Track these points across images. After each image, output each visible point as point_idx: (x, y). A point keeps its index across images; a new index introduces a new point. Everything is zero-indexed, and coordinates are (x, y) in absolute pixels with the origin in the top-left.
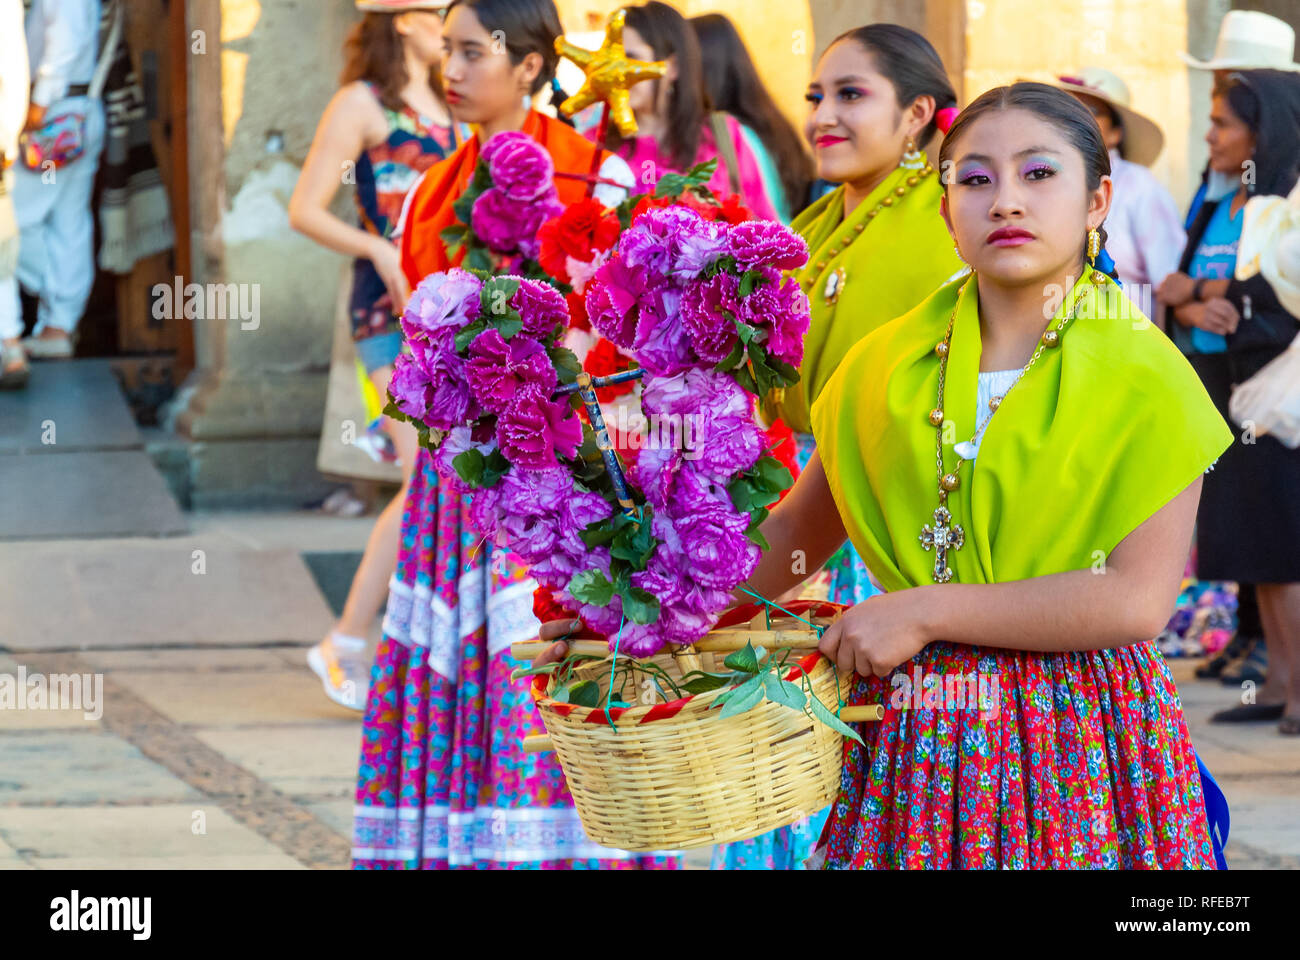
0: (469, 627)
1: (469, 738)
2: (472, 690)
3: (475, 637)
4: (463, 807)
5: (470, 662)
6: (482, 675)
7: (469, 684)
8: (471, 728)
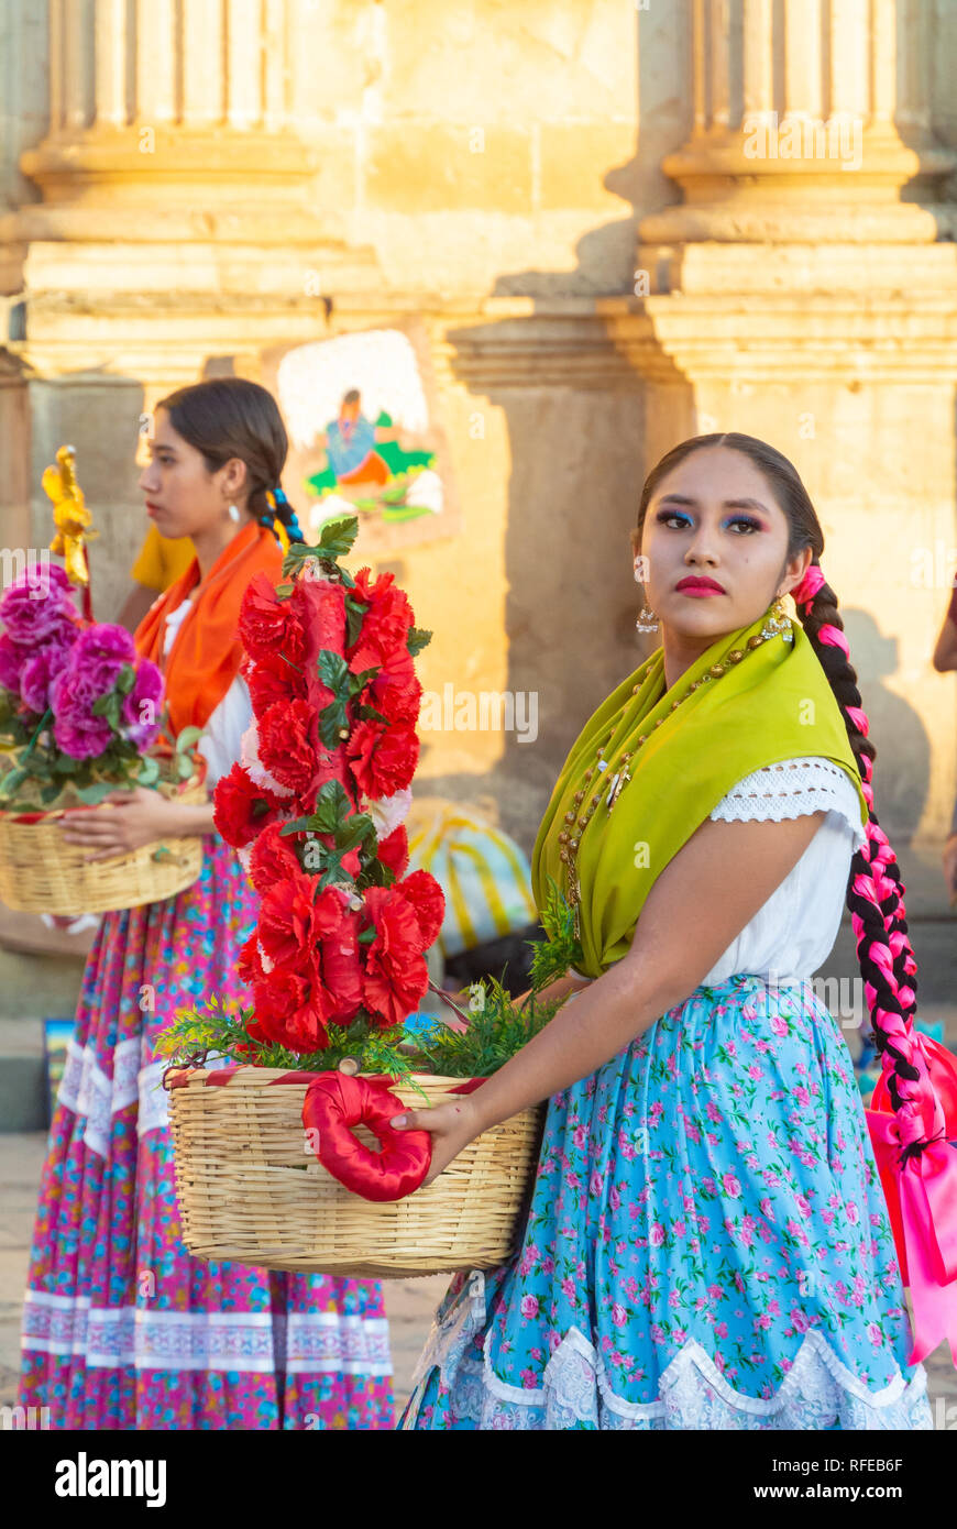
0: (120, 1102)
1: (116, 1226)
2: (122, 1173)
3: (126, 1114)
4: (104, 1302)
5: (120, 1141)
6: (132, 1157)
7: (118, 1167)
8: (119, 1216)
